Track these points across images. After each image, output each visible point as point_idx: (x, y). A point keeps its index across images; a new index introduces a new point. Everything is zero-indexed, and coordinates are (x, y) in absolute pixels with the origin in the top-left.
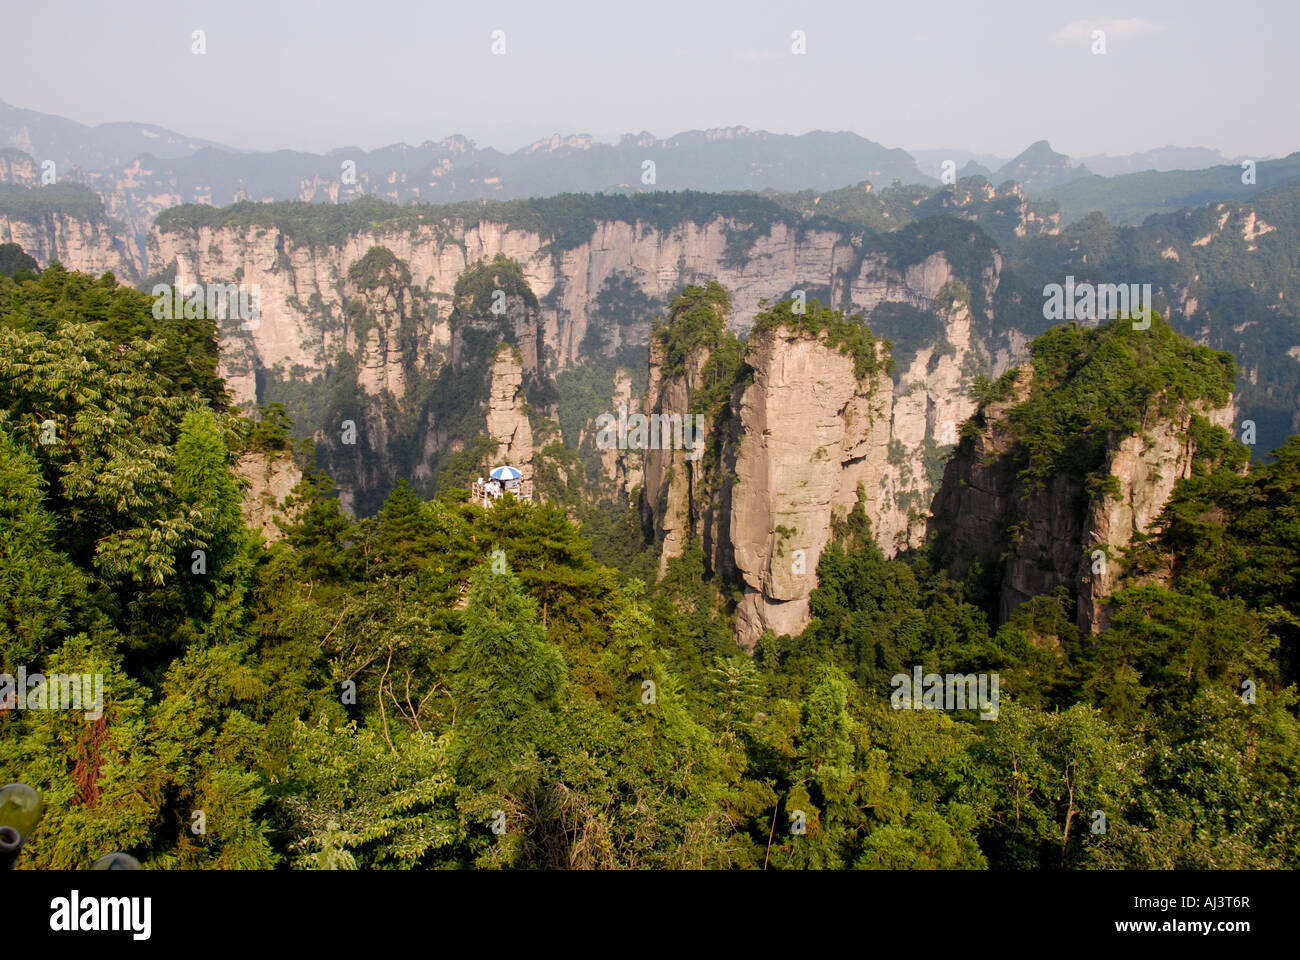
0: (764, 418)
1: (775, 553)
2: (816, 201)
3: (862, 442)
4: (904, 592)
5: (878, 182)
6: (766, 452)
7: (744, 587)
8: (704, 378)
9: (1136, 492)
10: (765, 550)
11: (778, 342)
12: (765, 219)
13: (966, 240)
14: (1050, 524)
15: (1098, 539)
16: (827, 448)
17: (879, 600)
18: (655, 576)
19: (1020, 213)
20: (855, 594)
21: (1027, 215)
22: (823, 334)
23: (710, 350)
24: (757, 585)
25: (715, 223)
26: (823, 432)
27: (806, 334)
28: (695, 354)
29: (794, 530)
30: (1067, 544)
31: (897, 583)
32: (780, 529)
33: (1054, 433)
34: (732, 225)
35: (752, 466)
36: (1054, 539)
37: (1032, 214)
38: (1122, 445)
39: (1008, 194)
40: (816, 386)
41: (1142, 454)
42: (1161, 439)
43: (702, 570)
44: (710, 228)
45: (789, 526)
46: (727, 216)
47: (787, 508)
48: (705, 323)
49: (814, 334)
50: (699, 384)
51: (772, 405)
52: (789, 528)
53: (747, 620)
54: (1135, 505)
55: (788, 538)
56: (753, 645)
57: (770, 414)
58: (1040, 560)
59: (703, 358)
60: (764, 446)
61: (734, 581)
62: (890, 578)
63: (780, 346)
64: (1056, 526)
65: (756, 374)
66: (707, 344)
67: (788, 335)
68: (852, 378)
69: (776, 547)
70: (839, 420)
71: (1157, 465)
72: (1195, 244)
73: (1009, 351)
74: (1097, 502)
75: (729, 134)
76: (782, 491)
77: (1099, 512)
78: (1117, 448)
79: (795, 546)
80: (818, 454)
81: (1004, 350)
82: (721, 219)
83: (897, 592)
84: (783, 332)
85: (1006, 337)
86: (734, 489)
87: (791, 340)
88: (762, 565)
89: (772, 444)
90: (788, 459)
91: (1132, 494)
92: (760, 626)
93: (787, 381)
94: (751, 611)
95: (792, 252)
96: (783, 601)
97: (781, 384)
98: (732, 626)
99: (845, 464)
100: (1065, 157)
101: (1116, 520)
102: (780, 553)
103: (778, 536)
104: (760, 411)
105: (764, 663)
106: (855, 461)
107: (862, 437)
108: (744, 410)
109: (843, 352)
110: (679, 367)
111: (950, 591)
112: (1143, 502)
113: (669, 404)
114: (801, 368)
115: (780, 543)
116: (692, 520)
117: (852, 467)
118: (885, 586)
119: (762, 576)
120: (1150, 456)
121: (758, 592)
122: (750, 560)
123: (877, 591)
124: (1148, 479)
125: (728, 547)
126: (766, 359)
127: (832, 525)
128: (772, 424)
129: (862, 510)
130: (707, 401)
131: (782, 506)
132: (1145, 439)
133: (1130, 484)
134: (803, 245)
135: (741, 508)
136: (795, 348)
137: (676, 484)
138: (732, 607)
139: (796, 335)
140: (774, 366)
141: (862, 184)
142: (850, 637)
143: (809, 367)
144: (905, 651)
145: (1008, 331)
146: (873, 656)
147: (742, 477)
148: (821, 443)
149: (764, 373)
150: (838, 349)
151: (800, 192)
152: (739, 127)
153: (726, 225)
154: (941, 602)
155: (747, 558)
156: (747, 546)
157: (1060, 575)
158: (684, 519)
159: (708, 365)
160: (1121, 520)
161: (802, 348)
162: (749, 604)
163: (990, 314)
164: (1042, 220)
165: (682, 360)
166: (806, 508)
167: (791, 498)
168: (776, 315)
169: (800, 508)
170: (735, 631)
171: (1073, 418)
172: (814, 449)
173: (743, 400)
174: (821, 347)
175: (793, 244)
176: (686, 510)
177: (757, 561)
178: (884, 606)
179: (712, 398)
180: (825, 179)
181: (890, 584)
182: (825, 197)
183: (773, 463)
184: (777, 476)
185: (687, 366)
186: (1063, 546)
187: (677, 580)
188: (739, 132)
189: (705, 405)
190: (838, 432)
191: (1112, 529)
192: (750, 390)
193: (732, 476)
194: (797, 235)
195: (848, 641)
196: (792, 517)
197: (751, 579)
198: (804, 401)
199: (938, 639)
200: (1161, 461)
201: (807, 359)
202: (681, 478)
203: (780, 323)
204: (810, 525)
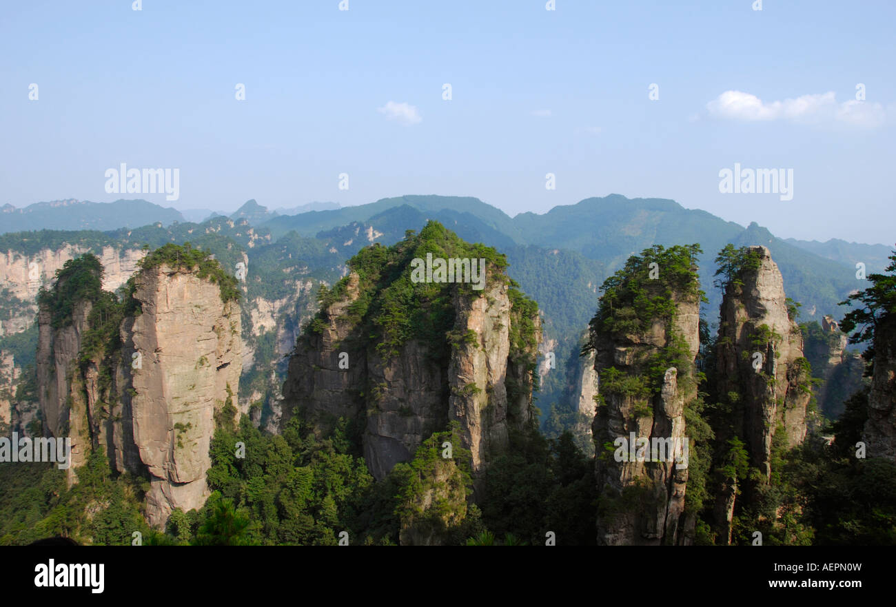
0: (156, 339)
1: (176, 446)
2: (129, 234)
3: (228, 351)
4: (282, 456)
5: (165, 224)
6: (160, 366)
7: (150, 477)
8: (90, 322)
9: (487, 339)
10: (167, 445)
11: (161, 277)
12: (99, 245)
13: (227, 247)
14: (405, 381)
15: (466, 380)
16: (207, 357)
17: (264, 467)
18: (66, 485)
19: (250, 235)
20: (244, 466)
21: (254, 236)
22: (196, 268)
23: (93, 303)
24: (162, 474)
25: (65, 249)
26: (203, 345)
27: (183, 269)
28: (81, 306)
29: (189, 425)
30: (422, 393)
31: (276, 450)
32: (178, 426)
33: (400, 312)
34: (77, 250)
35: (147, 380)
36: (410, 391)
37: (256, 235)
38: (474, 306)
39: (242, 225)
40: (194, 309)
41: (487, 311)
42: (498, 298)
43: (109, 472)
44: (62, 252)
45: (185, 422)
46: (73, 244)
47: (182, 408)
48: (86, 282)
49: (189, 268)
50: (86, 327)
51: (161, 328)
52: (185, 423)
53: (156, 504)
54: (487, 350)
55: (185, 431)
56: (163, 523)
57: (160, 335)
58: (401, 410)
59: (88, 309)
60: (157, 362)
61: (142, 473)
62: (270, 448)
63: (164, 280)
64: (411, 381)
65: (144, 305)
66: (89, 298)
67: (170, 270)
68: (220, 301)
69: (176, 440)
70: (213, 334)
71: (499, 317)
72: (345, 244)
73: (258, 310)
74: (461, 352)
75: (65, 204)
76: (175, 396)
77: (464, 359)
78: (469, 308)
79: (191, 437)
80: (201, 362)
81: (255, 310)
82: (69, 246)
83: (278, 458)
84: (165, 268)
85: (255, 302)
86: (134, 401)
87: (172, 275)
88: (165, 458)
89: (163, 359)
90: (177, 370)
91: (483, 341)
92: (168, 506)
93: (171, 308)
94: (159, 496)
95: (119, 264)
96: (187, 483)
97: (166, 310)
98: (143, 511)
99: (218, 369)
100: (265, 208)
101: (477, 364)
102: (180, 445)
103: (177, 431)
104: (151, 335)
105: (180, 537)
106: (224, 366)
107: (228, 347)
108: (136, 336)
109: (213, 281)
110: (68, 319)
111: (324, 448)
112: (493, 346)
113: (61, 349)
114: (181, 296)
115: (179, 437)
116: (93, 435)
117: (222, 370)
118: (267, 456)
119: (166, 466)
120: (493, 312)
121: (163, 480)
122: (155, 454)
123: (262, 460)
124: (494, 329)
125: (132, 448)
126: (153, 292)
127: (215, 417)
128: (162, 343)
129: (230, 403)
130: (95, 339)
131: (177, 407)
132: (488, 299)
133: (481, 334)
134: (125, 259)
135: (142, 416)
136: (175, 281)
137: (75, 408)
138: (141, 495)
139: (176, 270)
140: (160, 296)
141: (156, 224)
142: (250, 500)
143: (187, 295)
144: (301, 502)
145: (256, 298)
146: (274, 510)
147: (139, 390)
148: (203, 353)
149: (152, 303)
150: (209, 279)
151: (119, 229)
152: (71, 200)
153: (73, 250)
154: (317, 457)
155: (152, 454)
156: (150, 445)
157: (419, 418)
158: (86, 434)
159: (92, 313)
160: (480, 362)
161: (181, 280)
162: (156, 491)
163: (245, 289)
164: (262, 238)
165: (70, 313)
166: (196, 406)
167: (184, 400)
168: (158, 256)
169: (192, 406)
170: (145, 516)
171: (413, 300)
172: (197, 358)
173: (135, 328)
174: (195, 279)
175: (119, 259)
176: (86, 427)
177: (160, 455)
178: (268, 470)
179: (101, 337)
180: (132, 224)
181: (271, 453)
182: (134, 231)
183: (166, 375)
184: (171, 384)
185: (75, 317)
186: (419, 395)
187: (91, 484)
188: (72, 202)
189: (95, 342)
190: (214, 344)
191: (476, 370)
192: (140, 319)
193: (130, 390)
194: (120, 254)
195: (248, 504)
196: (186, 415)
197: (157, 470)
198: (185, 322)
199: (329, 487)
200: (500, 314)
201: (185, 289)
202: (80, 403)
203: (162, 262)
204: (201, 419)
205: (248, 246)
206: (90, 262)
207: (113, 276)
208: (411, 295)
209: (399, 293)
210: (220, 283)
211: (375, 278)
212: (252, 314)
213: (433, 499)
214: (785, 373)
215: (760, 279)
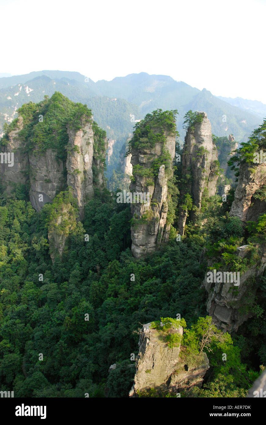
9: (83, 149)
14: (47, 167)
15: (74, 168)
30: (55, 173)
33: (43, 136)
36: (49, 172)
38: (77, 134)
41: (83, 136)
42: (88, 130)
54: (84, 154)
58: (46, 180)
64: (50, 167)
71: (88, 139)
72: (15, 95)
74: (72, 155)
77: (73, 158)
78: (75, 135)
91: (82, 150)
101: (79, 160)
112: (86, 152)
120: (86, 137)
124: (87, 144)
132: (83, 131)
133: (81, 147)
157: (54, 183)
160: (80, 160)
171: (49, 130)
186: (54, 174)
191: (79, 163)
200: (89, 138)
208: (48, 128)
209: (42, 127)
211: (30, 119)
213: (62, 220)
214: (209, 167)
215: (202, 127)
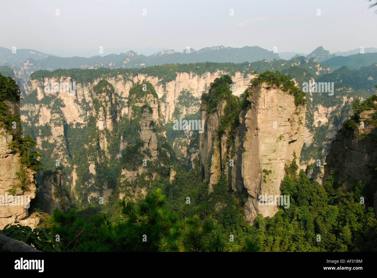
0: (257, 123)
1: (262, 181)
2: (249, 65)
3: (296, 133)
4: (321, 197)
5: (269, 60)
6: (258, 138)
7: (247, 195)
8: (225, 111)
10: (258, 180)
11: (262, 89)
12: (233, 71)
13: (303, 75)
16: (284, 135)
17: (310, 201)
18: (207, 192)
19: (317, 68)
20: (298, 199)
21: (320, 68)
22: (281, 86)
23: (227, 101)
24: (254, 195)
25: (217, 72)
26: (282, 129)
27: (274, 85)
28: (221, 102)
29: (270, 171)
31: (318, 193)
32: (265, 171)
34: (222, 73)
35: (251, 144)
37: (321, 68)
39: (313, 61)
40: (279, 108)
43: (228, 189)
44: (215, 74)
45: (268, 169)
46: (220, 70)
47: (267, 161)
48: (224, 90)
49: (278, 85)
50: (223, 114)
51: (260, 117)
52: (268, 170)
53: (249, 210)
55: (268, 174)
56: (252, 221)
57: (259, 121)
59: (224, 104)
60: (257, 135)
61: (244, 193)
62: (314, 191)
63: (263, 91)
65: (252, 104)
66: (225, 98)
67: (267, 86)
68: (294, 105)
69: (263, 178)
70: (288, 123)
73: (318, 112)
75: (218, 48)
76: (265, 155)
79: (271, 178)
80: (280, 138)
81: (317, 112)
82: (218, 71)
83: (318, 197)
84: (264, 85)
85: (317, 107)
86: (243, 154)
87: (268, 88)
88: (256, 187)
89: (260, 134)
90: (267, 141)
92: (255, 212)
93: (266, 107)
94: (251, 206)
95: (243, 81)
97: (264, 108)
98: (243, 212)
99: (290, 143)
100: (328, 51)
102: (265, 181)
103: (264, 174)
104: (254, 121)
105: (259, 230)
106: (293, 141)
107: (296, 131)
108: (247, 120)
109: (290, 93)
110: (214, 108)
111: (347, 197)
113: (210, 124)
114: (272, 101)
115: (265, 177)
116: (222, 169)
117: (292, 144)
118: (312, 195)
119: (256, 191)
121: (254, 198)
122: (251, 184)
123: (309, 197)
125: (240, 179)
126: (257, 97)
127: (285, 169)
128: (260, 126)
129: (295, 163)
130: (227, 120)
131: (265, 161)
134: (246, 79)
135: (246, 163)
136: (269, 92)
137: (215, 154)
138: (243, 204)
139: (270, 86)
140: (261, 100)
141: (264, 60)
142: (300, 218)
143: (276, 100)
144: (329, 225)
145: (317, 105)
146: (313, 227)
147: (246, 149)
148: (281, 133)
149: (256, 103)
150: (288, 92)
151: (244, 63)
152: (222, 46)
153: (220, 73)
154: (342, 202)
155: (250, 183)
156: (250, 178)
158: (219, 168)
159: (226, 107)
161: (273, 92)
162: (250, 203)
163: (312, 99)
164: (325, 70)
165: (215, 106)
166: (275, 162)
167: (269, 157)
168: (261, 78)
169: (272, 161)
170: (244, 215)
172: (278, 136)
173: (246, 116)
174: (281, 92)
175: (243, 79)
176: (219, 165)
177: (254, 185)
178: (312, 203)
179: (229, 119)
180: (251, 60)
181: (314, 194)
182: (252, 64)
183: (261, 142)
184: (262, 148)
185: (218, 108)
187: (219, 194)
188: (221, 47)
189: (227, 122)
190: (288, 128)
192: (250, 111)
193: (242, 149)
194: (244, 76)
195: (298, 220)
196: (270, 165)
197: (251, 192)
198: (273, 115)
199: (348, 220)
201: (275, 97)
202: (217, 152)
203: (263, 81)
204: (277, 169)
205: (316, 74)
206: (227, 80)
207: (239, 88)
210: (295, 95)
212: (314, 114)
